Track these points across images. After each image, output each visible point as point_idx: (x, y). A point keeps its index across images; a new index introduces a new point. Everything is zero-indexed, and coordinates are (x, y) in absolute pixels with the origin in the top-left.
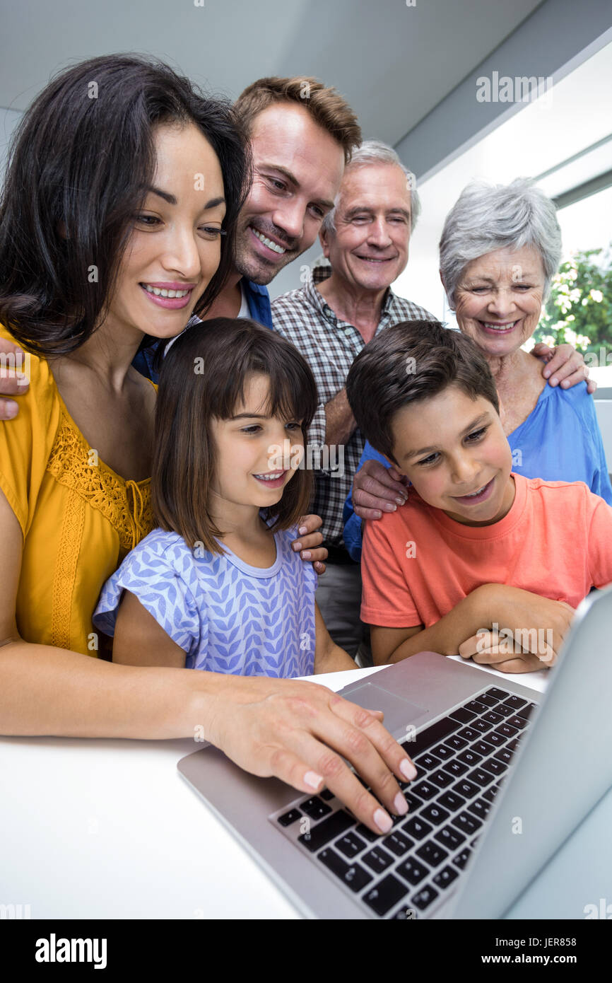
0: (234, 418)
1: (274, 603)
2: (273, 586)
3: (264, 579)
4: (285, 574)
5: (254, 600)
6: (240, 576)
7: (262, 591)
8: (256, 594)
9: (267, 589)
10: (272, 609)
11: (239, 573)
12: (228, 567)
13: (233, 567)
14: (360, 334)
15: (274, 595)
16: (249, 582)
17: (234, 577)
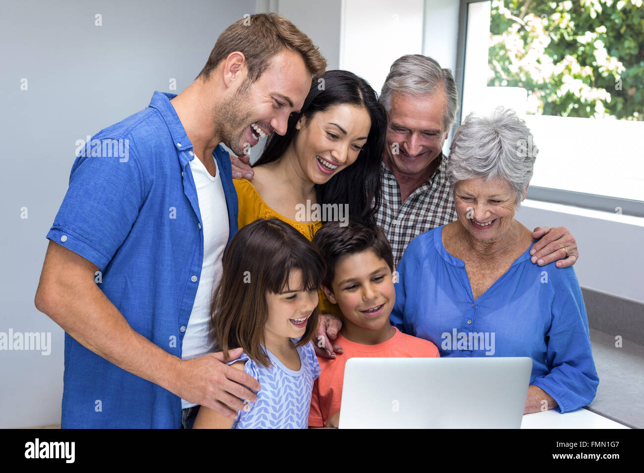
0: (281, 294)
1: (301, 391)
2: (301, 381)
3: (295, 377)
4: (306, 375)
5: (291, 389)
6: (284, 375)
7: (295, 384)
8: (292, 385)
9: (298, 383)
10: (301, 395)
11: (284, 373)
12: (278, 370)
13: (280, 370)
14: (400, 196)
15: (302, 387)
16: (289, 379)
17: (281, 375)
